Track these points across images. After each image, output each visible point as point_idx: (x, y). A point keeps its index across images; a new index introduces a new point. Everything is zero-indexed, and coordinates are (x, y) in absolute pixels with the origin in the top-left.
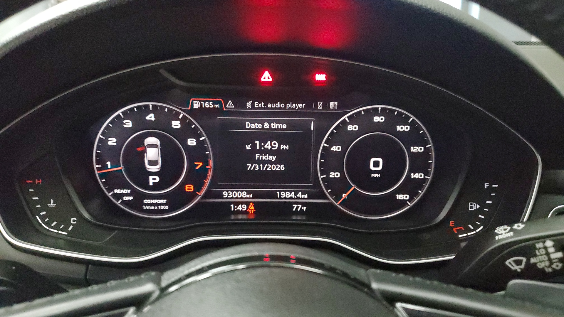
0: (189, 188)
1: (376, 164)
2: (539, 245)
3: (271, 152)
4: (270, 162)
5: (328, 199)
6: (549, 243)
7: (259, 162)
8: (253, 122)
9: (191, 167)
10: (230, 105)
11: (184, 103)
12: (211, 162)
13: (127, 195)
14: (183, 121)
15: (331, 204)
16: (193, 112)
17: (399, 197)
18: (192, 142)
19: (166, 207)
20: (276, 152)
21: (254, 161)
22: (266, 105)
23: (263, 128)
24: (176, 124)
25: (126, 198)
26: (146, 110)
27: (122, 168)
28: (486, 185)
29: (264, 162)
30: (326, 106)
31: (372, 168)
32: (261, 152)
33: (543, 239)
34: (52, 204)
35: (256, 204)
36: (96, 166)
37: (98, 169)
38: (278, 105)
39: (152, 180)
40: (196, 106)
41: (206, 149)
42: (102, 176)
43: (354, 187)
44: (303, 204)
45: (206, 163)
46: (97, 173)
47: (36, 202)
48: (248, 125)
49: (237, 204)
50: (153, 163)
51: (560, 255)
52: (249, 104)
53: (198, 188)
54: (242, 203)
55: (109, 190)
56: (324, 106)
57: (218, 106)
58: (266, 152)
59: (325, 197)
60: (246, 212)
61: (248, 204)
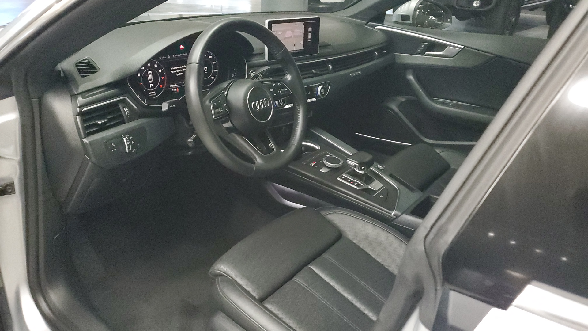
0: (161, 86)
1: (206, 69)
2: (259, 75)
6: (260, 74)
9: (161, 79)
10: (169, 57)
12: (166, 76)
14: (158, 65)
16: (160, 61)
17: (212, 78)
19: (155, 94)
22: (178, 55)
24: (156, 66)
27: (142, 83)
28: (234, 69)
31: (205, 70)
33: (259, 73)
35: (179, 88)
39: (151, 85)
40: (160, 58)
41: (164, 72)
45: (164, 77)
49: (174, 89)
50: (151, 80)
51: (262, 76)
52: (174, 56)
53: (163, 86)
54: (175, 88)
57: (166, 58)
60: (176, 91)
61: (177, 88)
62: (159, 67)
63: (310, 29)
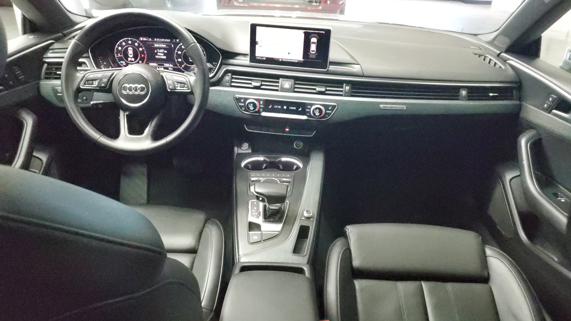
0: (140, 62)
3: (162, 53)
4: (162, 56)
5: (178, 66)
7: (159, 55)
8: (156, 44)
9: (141, 56)
10: (150, 39)
11: (138, 39)
12: (146, 55)
13: (124, 63)
14: (138, 43)
15: (179, 68)
16: (141, 41)
18: (141, 49)
20: (163, 53)
21: (157, 55)
22: (160, 40)
23: (159, 46)
24: (136, 44)
25: (124, 64)
26: (128, 40)
27: (122, 55)
28: (214, 63)
29: (160, 56)
30: (176, 41)
32: (159, 53)
34: (105, 63)
36: (116, 55)
37: (116, 56)
38: (163, 40)
40: (141, 39)
41: (144, 51)
42: (117, 58)
43: (185, 64)
44: (172, 68)
45: (145, 55)
46: (116, 57)
47: (101, 63)
48: (155, 45)
50: (131, 55)
52: (155, 39)
53: (143, 62)
55: (120, 61)
56: (175, 41)
57: (147, 40)
58: (160, 53)
59: (177, 66)
62: (139, 46)
63: (314, 40)
